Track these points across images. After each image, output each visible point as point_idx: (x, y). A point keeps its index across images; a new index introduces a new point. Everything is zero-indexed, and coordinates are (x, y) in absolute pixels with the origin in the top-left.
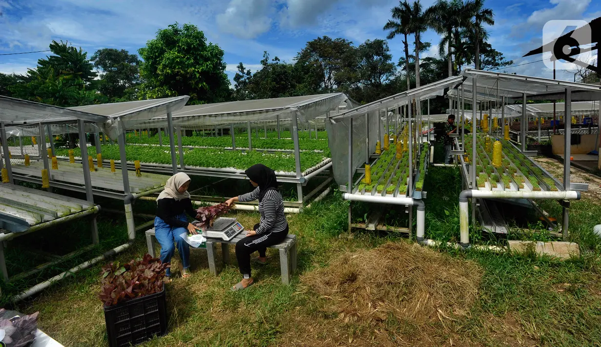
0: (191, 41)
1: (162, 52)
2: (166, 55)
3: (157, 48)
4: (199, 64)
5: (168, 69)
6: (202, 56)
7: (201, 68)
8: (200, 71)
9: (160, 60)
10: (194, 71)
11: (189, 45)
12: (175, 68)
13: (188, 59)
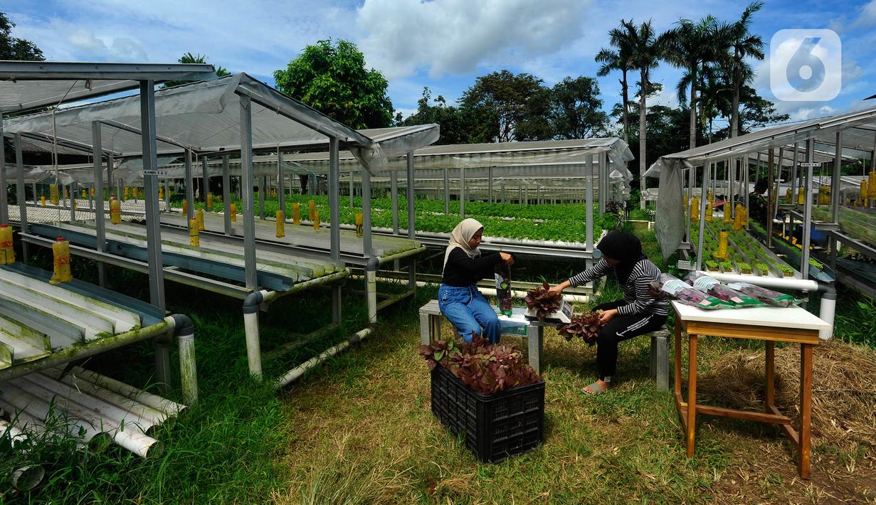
0: (349, 65)
1: (310, 77)
2: (316, 81)
3: (302, 71)
4: (358, 97)
5: (317, 101)
6: (362, 86)
7: (361, 103)
8: (360, 107)
9: (306, 88)
10: (353, 106)
11: (344, 67)
12: (327, 100)
13: (344, 89)
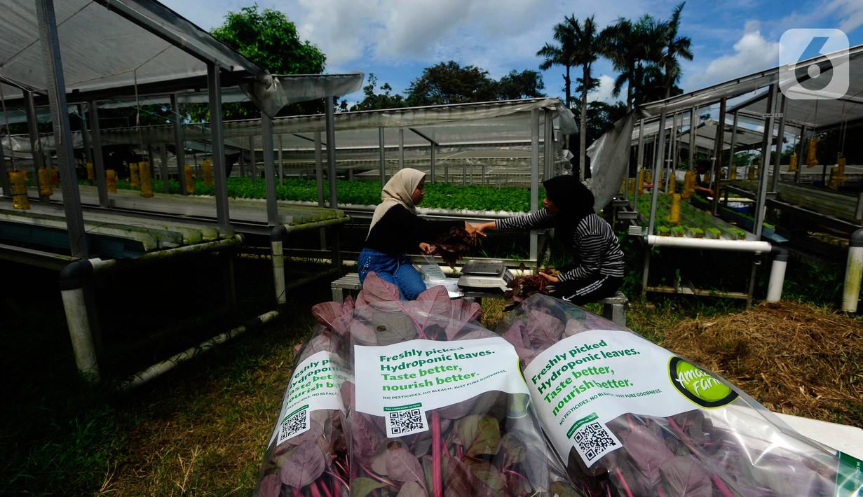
0: (280, 36)
11: (274, 38)
13: (273, 61)
